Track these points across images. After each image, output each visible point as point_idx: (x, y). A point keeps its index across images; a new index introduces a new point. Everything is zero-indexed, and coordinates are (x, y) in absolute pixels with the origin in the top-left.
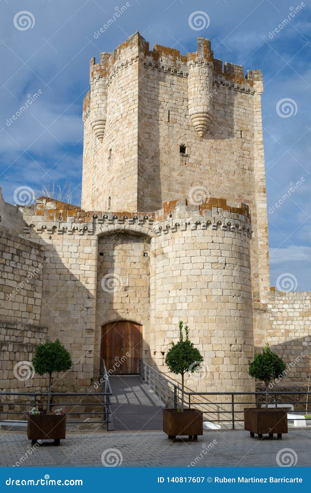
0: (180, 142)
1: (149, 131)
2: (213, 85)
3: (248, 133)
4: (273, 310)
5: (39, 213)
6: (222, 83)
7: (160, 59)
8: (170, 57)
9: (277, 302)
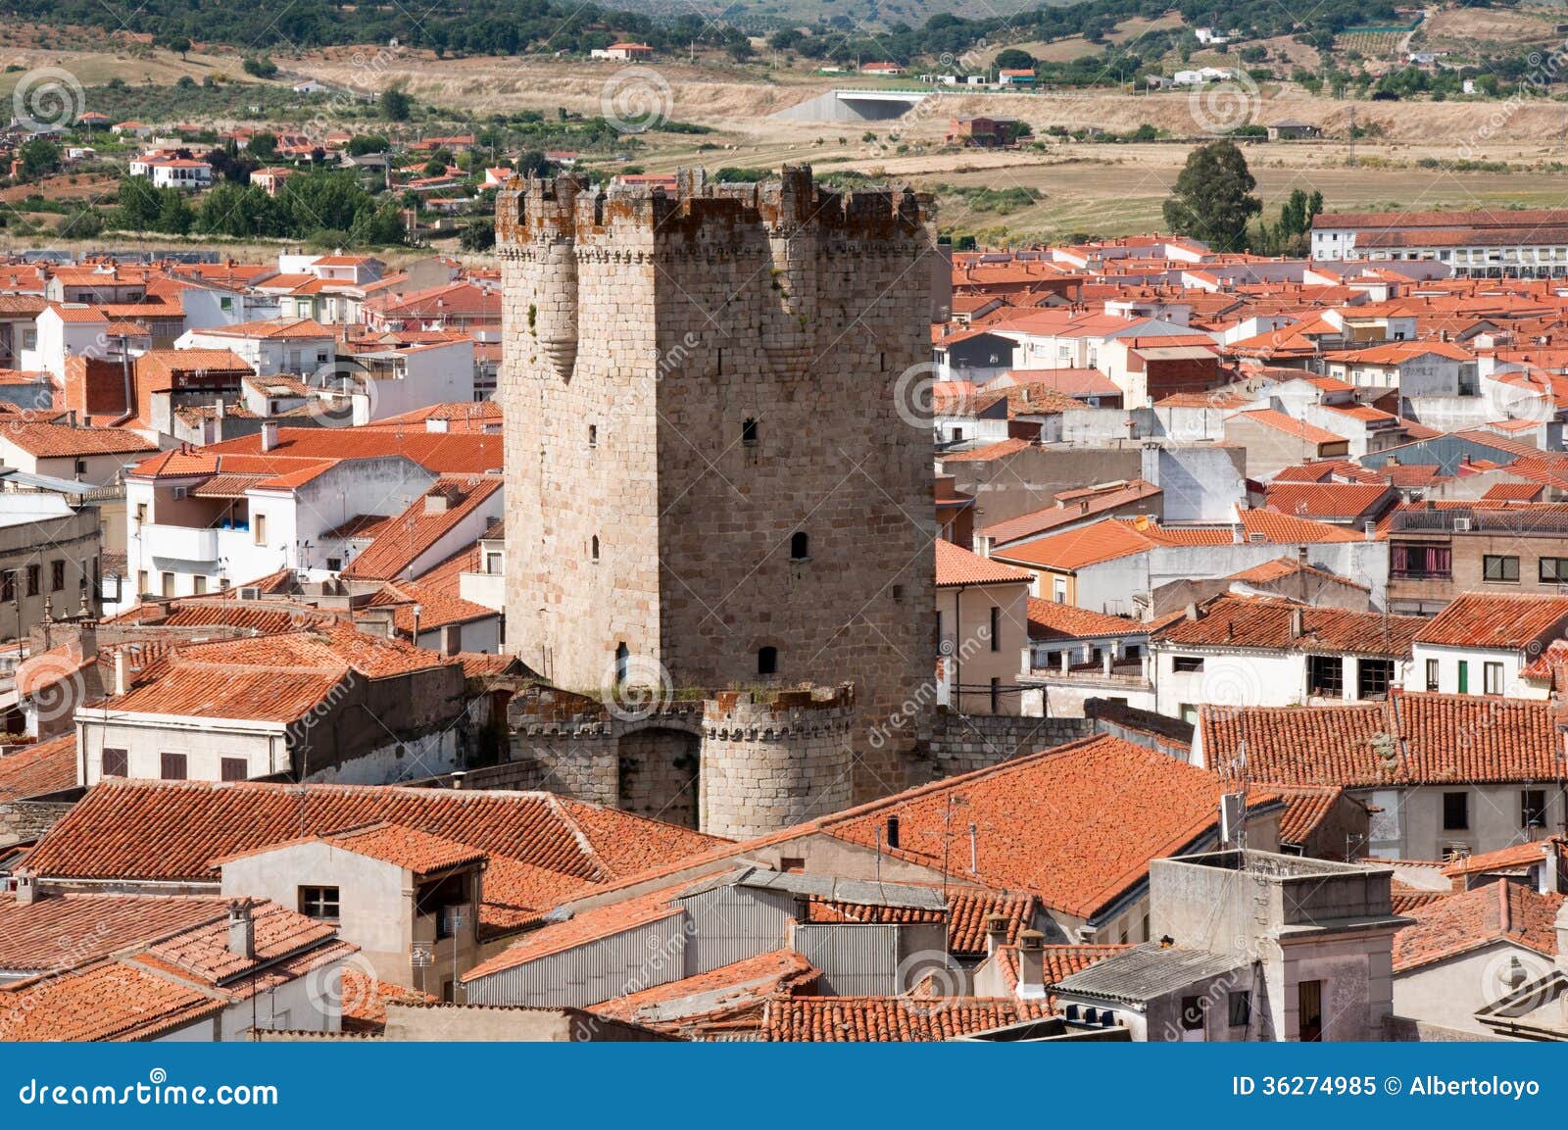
0: (746, 414)
1: (678, 407)
2: (818, 258)
3: (899, 355)
4: (940, 755)
5: (531, 711)
6: (839, 247)
7: (699, 234)
8: (722, 221)
9: (950, 739)
